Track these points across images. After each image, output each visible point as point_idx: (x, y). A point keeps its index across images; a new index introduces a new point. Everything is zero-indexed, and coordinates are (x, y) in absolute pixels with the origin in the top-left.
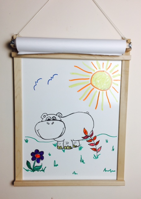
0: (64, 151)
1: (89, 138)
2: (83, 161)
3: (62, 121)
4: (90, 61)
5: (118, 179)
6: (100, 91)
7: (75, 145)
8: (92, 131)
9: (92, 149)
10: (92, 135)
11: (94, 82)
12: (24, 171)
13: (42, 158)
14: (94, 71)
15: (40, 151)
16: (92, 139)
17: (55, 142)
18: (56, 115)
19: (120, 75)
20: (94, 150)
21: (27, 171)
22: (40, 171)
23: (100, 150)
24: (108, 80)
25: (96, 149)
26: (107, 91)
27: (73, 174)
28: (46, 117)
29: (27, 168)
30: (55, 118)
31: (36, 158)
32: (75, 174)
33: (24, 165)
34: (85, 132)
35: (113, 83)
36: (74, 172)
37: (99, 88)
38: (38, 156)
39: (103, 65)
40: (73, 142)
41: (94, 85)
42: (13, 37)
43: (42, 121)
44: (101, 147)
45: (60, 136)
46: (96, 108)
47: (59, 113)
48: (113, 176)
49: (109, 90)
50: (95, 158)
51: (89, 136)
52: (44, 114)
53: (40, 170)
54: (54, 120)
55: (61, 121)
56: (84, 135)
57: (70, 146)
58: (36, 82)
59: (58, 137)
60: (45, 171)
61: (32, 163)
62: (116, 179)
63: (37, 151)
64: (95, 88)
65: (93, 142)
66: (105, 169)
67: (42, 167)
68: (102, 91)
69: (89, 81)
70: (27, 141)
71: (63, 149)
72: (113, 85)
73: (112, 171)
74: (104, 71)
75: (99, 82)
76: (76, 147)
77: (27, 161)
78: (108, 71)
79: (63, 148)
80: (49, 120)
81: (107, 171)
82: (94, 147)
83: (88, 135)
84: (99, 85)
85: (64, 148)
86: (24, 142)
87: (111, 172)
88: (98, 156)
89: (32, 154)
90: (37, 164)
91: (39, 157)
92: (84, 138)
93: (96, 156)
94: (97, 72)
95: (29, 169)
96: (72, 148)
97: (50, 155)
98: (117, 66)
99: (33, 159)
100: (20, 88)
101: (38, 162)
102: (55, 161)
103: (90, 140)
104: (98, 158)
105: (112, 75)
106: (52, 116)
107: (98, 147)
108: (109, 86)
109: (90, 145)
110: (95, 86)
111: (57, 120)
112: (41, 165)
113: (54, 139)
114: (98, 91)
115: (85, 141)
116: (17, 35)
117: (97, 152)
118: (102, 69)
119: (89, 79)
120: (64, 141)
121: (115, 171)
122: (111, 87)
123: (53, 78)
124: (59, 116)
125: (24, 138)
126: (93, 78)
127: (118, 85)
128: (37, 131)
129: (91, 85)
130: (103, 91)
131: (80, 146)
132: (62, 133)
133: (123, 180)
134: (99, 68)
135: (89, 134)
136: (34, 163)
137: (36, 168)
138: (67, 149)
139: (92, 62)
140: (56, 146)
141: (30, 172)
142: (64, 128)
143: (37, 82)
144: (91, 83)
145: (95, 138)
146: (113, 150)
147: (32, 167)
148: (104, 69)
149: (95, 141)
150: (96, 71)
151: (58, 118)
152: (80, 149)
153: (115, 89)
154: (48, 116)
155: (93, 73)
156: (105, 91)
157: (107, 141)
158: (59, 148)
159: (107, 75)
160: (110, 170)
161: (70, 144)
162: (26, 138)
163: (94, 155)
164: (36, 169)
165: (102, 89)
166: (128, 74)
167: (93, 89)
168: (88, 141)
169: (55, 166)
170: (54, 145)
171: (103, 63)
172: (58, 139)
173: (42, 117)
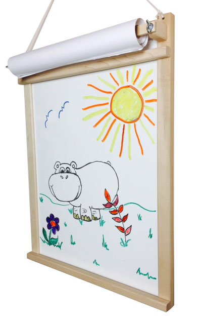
0: (81, 223)
1: (113, 207)
2: (106, 246)
3: (77, 176)
4: (108, 72)
5: (160, 295)
6: (125, 124)
7: (95, 216)
9: (117, 227)
10: (116, 203)
11: (115, 109)
12: (40, 241)
13: (58, 228)
14: (115, 88)
15: (55, 217)
16: (118, 209)
17: (71, 207)
18: (70, 165)
20: (121, 229)
21: (44, 242)
22: (57, 246)
23: (129, 231)
25: (124, 229)
26: (136, 123)
27: (94, 263)
28: (60, 167)
29: (44, 239)
30: (69, 170)
31: (51, 226)
32: (96, 263)
33: (41, 234)
34: (107, 196)
36: (95, 260)
37: (124, 119)
38: (53, 223)
39: (127, 75)
41: (116, 113)
43: (55, 174)
44: (131, 226)
45: (76, 198)
46: (120, 155)
47: (73, 162)
50: (122, 243)
51: (113, 205)
52: (57, 163)
54: (68, 172)
55: (75, 174)
56: (106, 202)
57: (88, 217)
58: (47, 116)
59: (74, 200)
60: (61, 248)
63: (52, 216)
64: (117, 119)
65: (118, 216)
66: (139, 270)
67: (59, 241)
68: (127, 124)
70: (42, 200)
71: (80, 220)
73: (151, 277)
74: (129, 86)
75: (123, 108)
76: (96, 219)
78: (136, 85)
79: (80, 217)
80: (62, 172)
81: (142, 274)
82: (121, 224)
83: (111, 202)
84: (123, 114)
86: (39, 200)
87: (149, 278)
88: (127, 242)
89: (48, 220)
90: (53, 236)
91: (54, 225)
92: (106, 206)
93: (124, 243)
94: (119, 89)
95: (46, 241)
96: (91, 221)
97: (66, 225)
98: (150, 73)
99: (49, 227)
101: (54, 233)
102: (71, 236)
103: (115, 211)
104: (127, 245)
105: (142, 92)
106: (65, 166)
107: (126, 225)
108: (139, 114)
109: (115, 219)
110: (118, 116)
111: (71, 173)
112: (57, 237)
113: (69, 202)
115: (107, 211)
117: (125, 235)
119: (107, 103)
120: (80, 206)
121: (155, 279)
123: (64, 108)
124: (74, 166)
125: (39, 196)
126: (113, 102)
129: (111, 114)
130: (130, 124)
131: (101, 219)
132: (78, 194)
134: (122, 82)
135: (113, 200)
136: (50, 234)
137: (52, 240)
138: (84, 220)
139: (110, 74)
141: (46, 244)
142: (80, 187)
144: (111, 111)
145: (121, 208)
146: (151, 236)
147: (48, 239)
148: (130, 83)
149: (122, 215)
150: (117, 88)
151: (72, 170)
152: (102, 223)
153: (148, 118)
155: (113, 92)
156: (133, 124)
157: (140, 218)
158: (76, 217)
160: (148, 274)
162: (41, 196)
163: (121, 239)
164: (52, 242)
165: (128, 121)
167: (115, 120)
168: (111, 212)
169: (72, 243)
170: (69, 211)
171: (127, 71)
172: (73, 203)
173: (56, 167)
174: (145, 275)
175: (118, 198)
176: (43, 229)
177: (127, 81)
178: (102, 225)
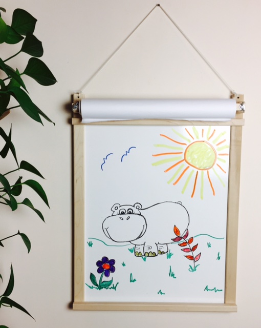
0: (145, 260)
1: (183, 240)
2: (173, 275)
3: (142, 216)
4: (184, 127)
5: (227, 302)
6: (199, 171)
7: (162, 250)
8: (187, 229)
9: (186, 256)
10: (186, 236)
11: (189, 158)
12: (86, 287)
13: (113, 270)
14: (189, 141)
15: (109, 259)
16: (187, 241)
17: (132, 247)
18: (134, 206)
19: (227, 147)
20: (190, 258)
21: (91, 288)
22: (110, 289)
23: (198, 258)
24: (210, 154)
25: (193, 257)
26: (209, 170)
27: (158, 293)
28: (119, 209)
29: (91, 284)
30: (131, 211)
31: (103, 269)
32: (161, 293)
33: (87, 280)
34: (176, 231)
35: (218, 158)
36: (160, 291)
37: (197, 166)
38: (107, 266)
39: (203, 132)
40: (159, 245)
41: (190, 161)
42: (72, 96)
43: (112, 216)
44: (200, 253)
45: (139, 237)
46: (192, 196)
47: (137, 203)
48: (219, 298)
49: (212, 169)
50: (191, 270)
51: (182, 238)
52: (115, 206)
53: (110, 287)
54: (130, 213)
55: (140, 215)
56: (175, 236)
57: (154, 253)
58: (104, 159)
59: (137, 239)
60: (116, 288)
61: (98, 276)
62: (223, 302)
63: (105, 259)
64: (190, 166)
65: (187, 247)
66: (207, 287)
67: (113, 283)
68: (201, 171)
69: (182, 157)
70: (90, 244)
71: (143, 257)
72: (218, 162)
73: (218, 290)
74: (203, 141)
75: (196, 157)
76: (162, 253)
77: (91, 274)
78: (211, 141)
79: (143, 254)
80: (123, 213)
81: (210, 290)
82: (190, 254)
84: (197, 163)
85: (145, 255)
86: (86, 245)
87: (216, 291)
88: (195, 267)
89: (99, 263)
90: (105, 278)
91: (108, 268)
92: (174, 240)
93: (193, 268)
94: (194, 143)
95: (94, 286)
96: (156, 256)
97: (124, 265)
98: (223, 134)
99: (99, 271)
100: (82, 167)
101: (107, 275)
102: (131, 274)
103: (184, 243)
104: (195, 270)
105: (216, 147)
106: (127, 208)
107: (195, 253)
108: (212, 164)
109: (184, 250)
110: (191, 164)
111: (134, 214)
112: (111, 279)
113: (130, 241)
114: (196, 170)
115: (176, 244)
116: (78, 93)
117: (195, 262)
118: (201, 139)
119: (181, 153)
120: (144, 244)
121: (221, 290)
122: (215, 165)
123: (129, 152)
124: (138, 207)
125: (86, 240)
126: (187, 153)
127: (225, 161)
128: (105, 230)
129: (184, 161)
130: (203, 171)
131: (168, 253)
133: (234, 304)
134: (197, 137)
135: (182, 234)
136: (101, 277)
137: (104, 283)
138: (148, 256)
139: (186, 129)
140: (134, 252)
141: (95, 290)
142: (145, 226)
143: (106, 159)
144: (185, 159)
145: (191, 240)
146: (219, 258)
147: (98, 283)
148: (205, 139)
149: (192, 245)
150: (192, 141)
151: (136, 211)
152: (169, 256)
153: (220, 167)
154: (121, 208)
155: (188, 144)
156: (206, 171)
157: (209, 245)
158: (138, 255)
159: (209, 146)
160: (215, 288)
161: (155, 250)
162: (90, 240)
163: (190, 266)
164: (103, 285)
165: (202, 168)
166: (240, 146)
167: (188, 167)
168: (180, 245)
169: (131, 281)
170: (130, 250)
171: (203, 130)
172: (135, 242)
173: (113, 209)
174: (212, 290)
175: (188, 232)
176: (91, 275)
177: (203, 136)
178: (170, 257)
